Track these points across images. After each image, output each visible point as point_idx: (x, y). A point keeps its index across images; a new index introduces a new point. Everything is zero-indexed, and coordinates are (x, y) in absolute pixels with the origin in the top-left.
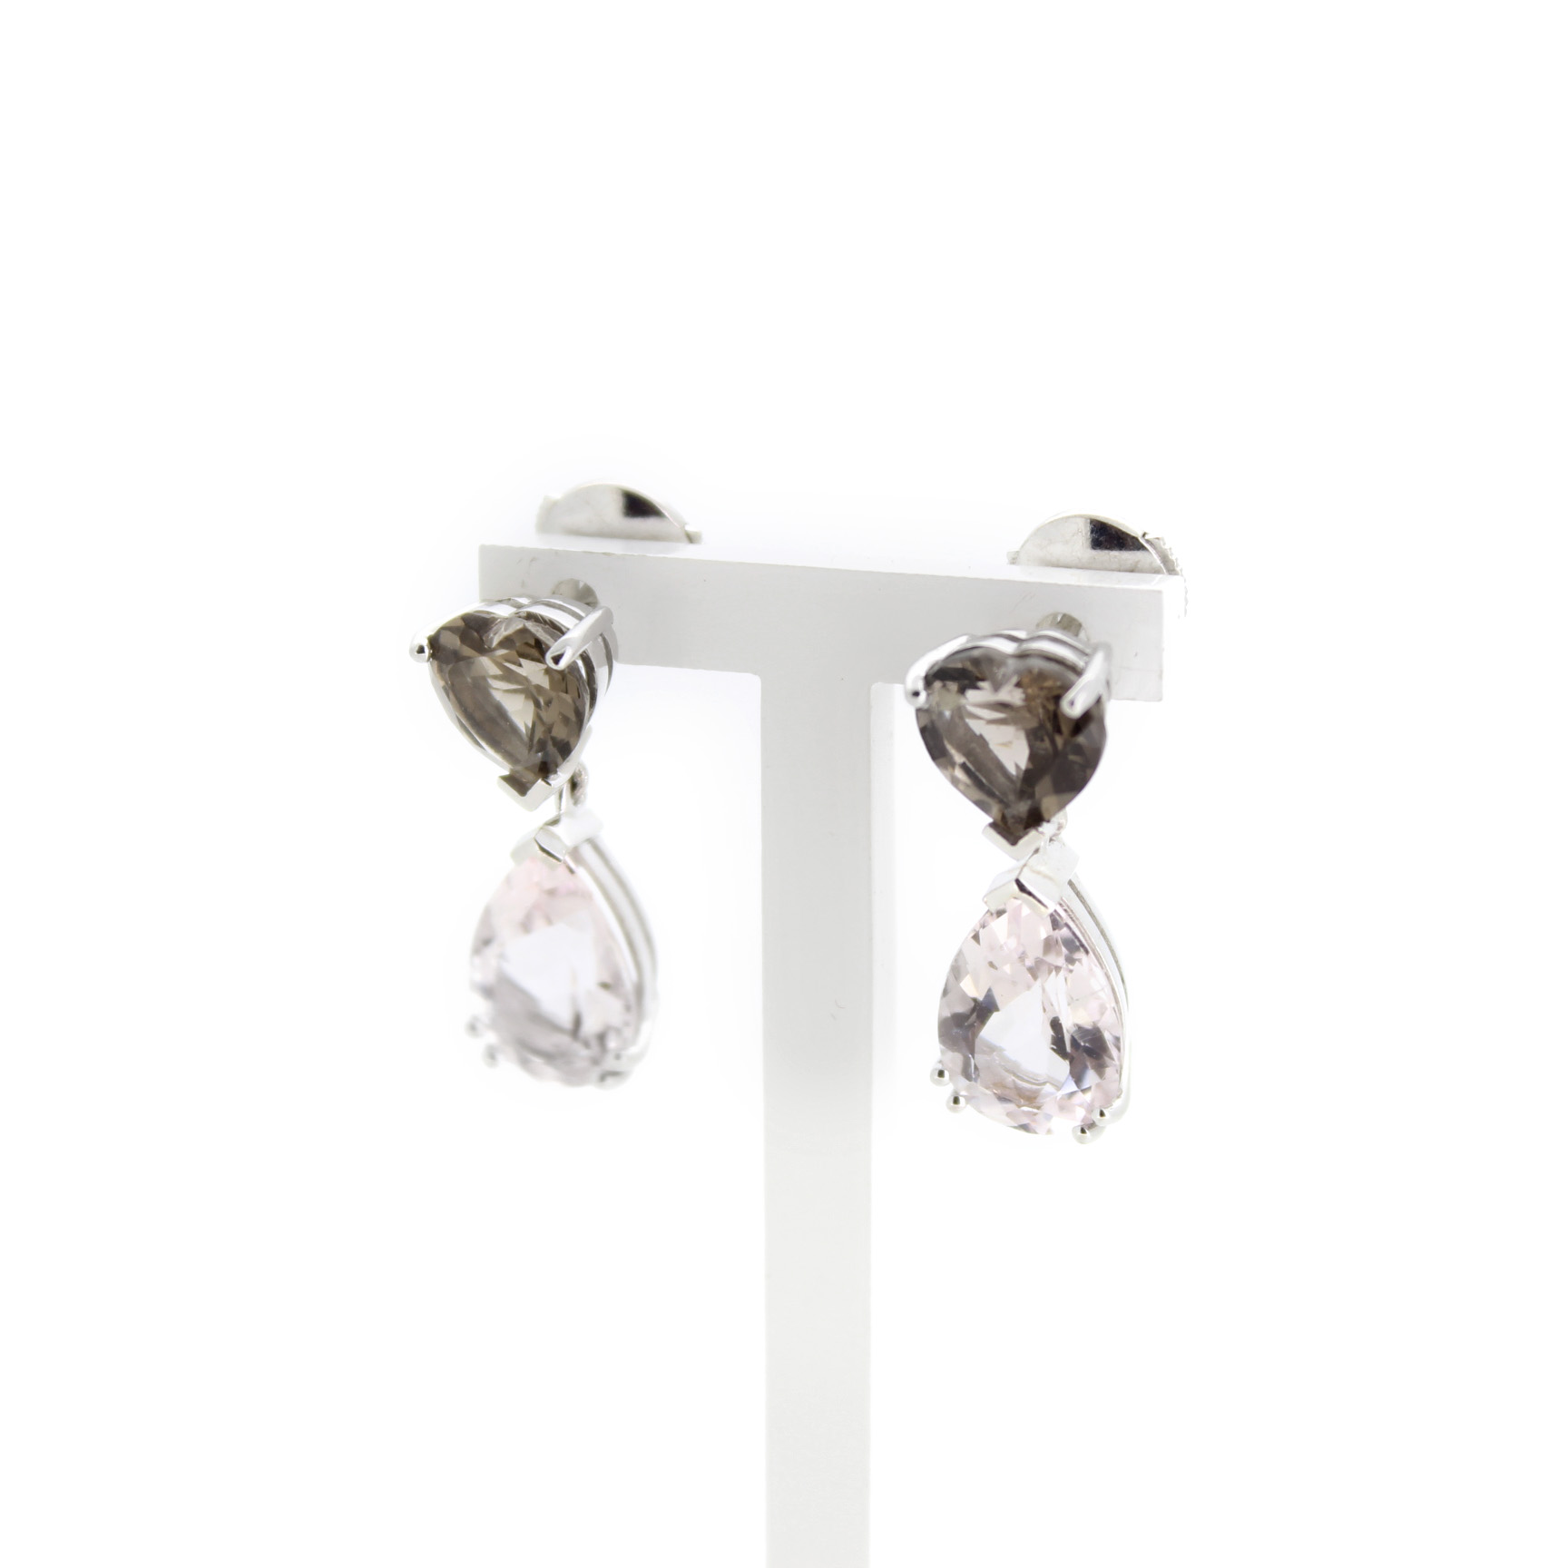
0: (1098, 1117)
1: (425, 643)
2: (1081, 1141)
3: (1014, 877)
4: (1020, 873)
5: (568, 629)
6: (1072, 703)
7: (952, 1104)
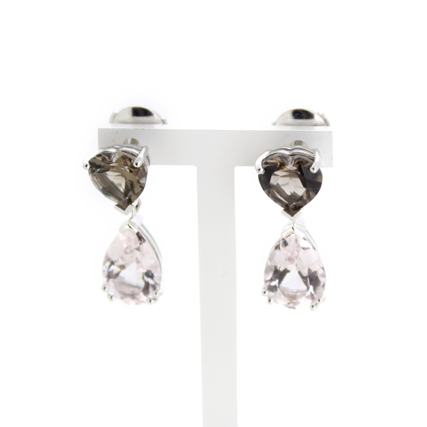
0: (318, 302)
1: (88, 163)
2: (312, 310)
3: (292, 227)
4: (293, 226)
5: (138, 154)
6: (314, 169)
7: (268, 302)
